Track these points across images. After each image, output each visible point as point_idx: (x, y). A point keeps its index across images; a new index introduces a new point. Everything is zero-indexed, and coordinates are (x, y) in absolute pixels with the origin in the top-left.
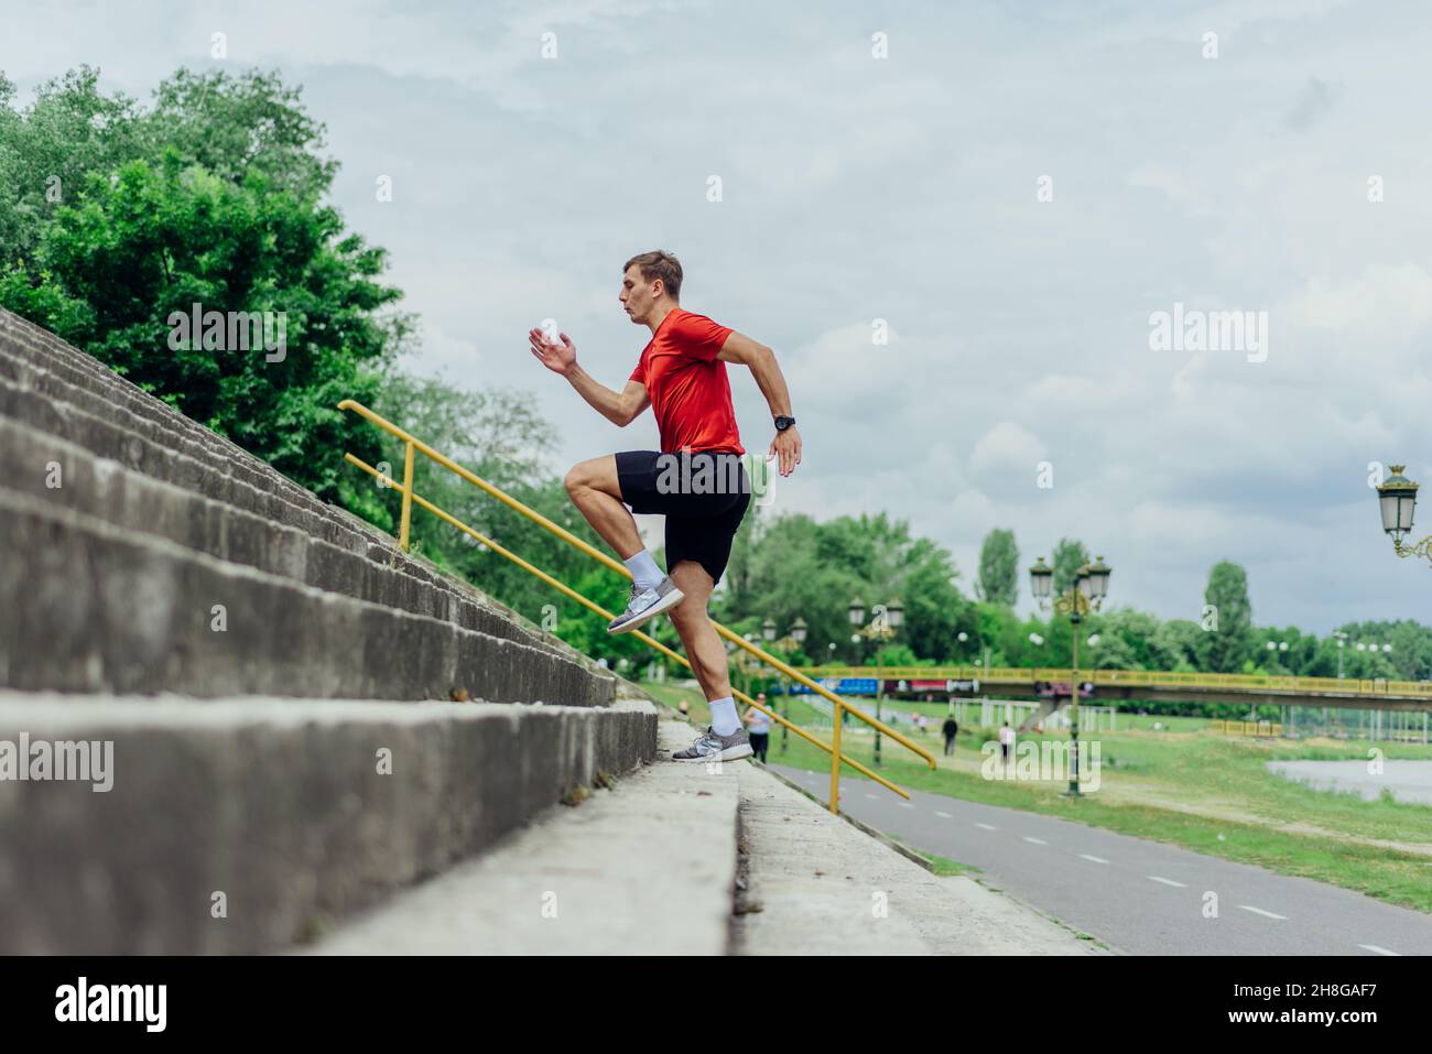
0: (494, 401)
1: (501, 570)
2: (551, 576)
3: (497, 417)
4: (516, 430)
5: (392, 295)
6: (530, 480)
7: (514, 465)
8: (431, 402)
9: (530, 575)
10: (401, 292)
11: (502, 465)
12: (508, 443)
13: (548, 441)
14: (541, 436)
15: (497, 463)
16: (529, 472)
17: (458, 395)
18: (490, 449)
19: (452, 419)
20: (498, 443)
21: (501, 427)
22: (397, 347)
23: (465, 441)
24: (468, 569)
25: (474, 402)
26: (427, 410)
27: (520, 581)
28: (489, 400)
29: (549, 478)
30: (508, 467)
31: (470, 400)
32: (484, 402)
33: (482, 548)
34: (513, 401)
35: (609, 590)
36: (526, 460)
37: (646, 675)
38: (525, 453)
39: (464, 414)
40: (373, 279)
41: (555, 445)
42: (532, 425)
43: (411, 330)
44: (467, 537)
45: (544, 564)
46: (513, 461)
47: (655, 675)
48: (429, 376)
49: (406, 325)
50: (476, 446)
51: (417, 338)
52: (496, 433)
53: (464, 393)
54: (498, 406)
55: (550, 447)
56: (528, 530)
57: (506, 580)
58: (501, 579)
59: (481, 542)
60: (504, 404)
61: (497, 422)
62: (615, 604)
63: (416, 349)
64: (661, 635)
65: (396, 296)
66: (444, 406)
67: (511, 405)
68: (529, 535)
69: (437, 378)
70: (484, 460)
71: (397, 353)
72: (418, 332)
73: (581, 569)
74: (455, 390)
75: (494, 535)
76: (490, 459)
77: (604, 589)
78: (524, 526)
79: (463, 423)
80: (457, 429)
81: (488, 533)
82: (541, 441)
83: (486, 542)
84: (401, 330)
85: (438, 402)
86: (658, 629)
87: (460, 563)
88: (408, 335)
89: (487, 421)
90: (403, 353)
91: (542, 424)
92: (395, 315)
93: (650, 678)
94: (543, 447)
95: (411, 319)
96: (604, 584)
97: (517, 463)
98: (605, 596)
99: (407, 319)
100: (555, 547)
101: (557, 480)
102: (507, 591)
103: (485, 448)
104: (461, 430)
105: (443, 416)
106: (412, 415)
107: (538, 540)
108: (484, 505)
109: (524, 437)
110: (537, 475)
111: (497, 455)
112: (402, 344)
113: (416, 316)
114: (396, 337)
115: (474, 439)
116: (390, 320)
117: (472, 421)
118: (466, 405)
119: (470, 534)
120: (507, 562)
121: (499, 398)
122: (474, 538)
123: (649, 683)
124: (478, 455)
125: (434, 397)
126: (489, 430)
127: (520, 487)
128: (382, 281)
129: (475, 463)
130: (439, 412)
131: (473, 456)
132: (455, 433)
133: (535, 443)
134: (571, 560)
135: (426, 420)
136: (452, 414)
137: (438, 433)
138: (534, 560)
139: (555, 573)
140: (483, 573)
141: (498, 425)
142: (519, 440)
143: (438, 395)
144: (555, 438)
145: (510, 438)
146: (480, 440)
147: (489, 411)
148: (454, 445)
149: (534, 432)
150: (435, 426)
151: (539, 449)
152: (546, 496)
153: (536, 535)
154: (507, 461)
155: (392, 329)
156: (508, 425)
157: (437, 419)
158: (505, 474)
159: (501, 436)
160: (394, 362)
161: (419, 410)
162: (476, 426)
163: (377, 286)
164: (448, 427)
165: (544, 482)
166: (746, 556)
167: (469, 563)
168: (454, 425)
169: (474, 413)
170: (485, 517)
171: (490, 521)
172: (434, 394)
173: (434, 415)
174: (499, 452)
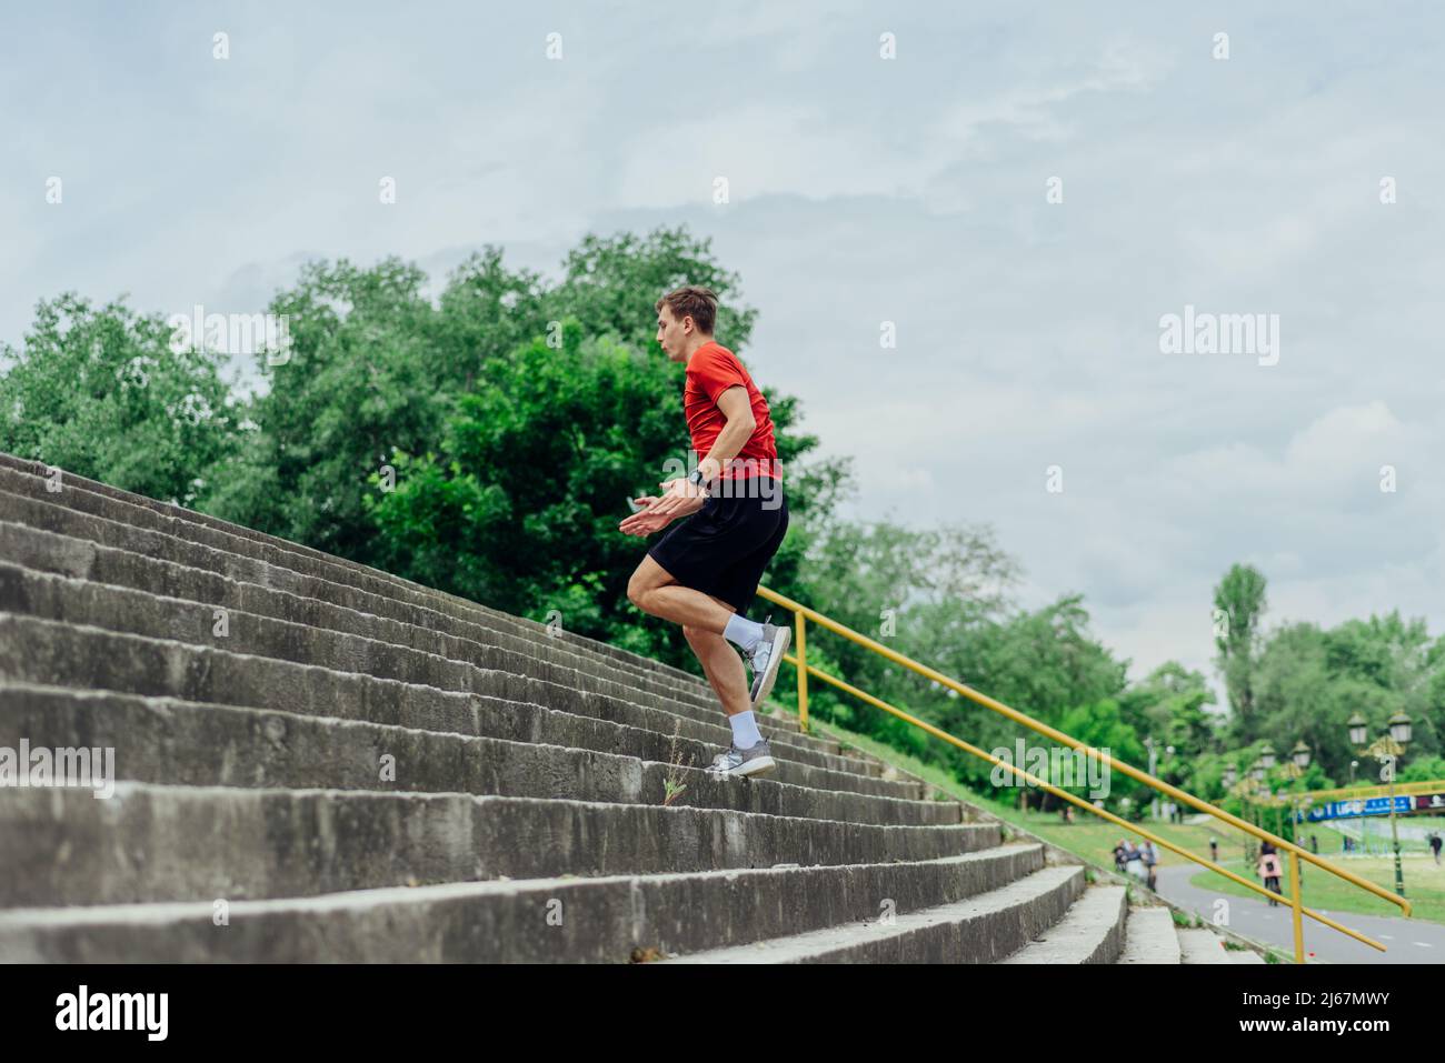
0: (949, 537)
1: (974, 716)
2: (1032, 717)
3: (954, 555)
4: (975, 565)
5: (807, 444)
6: (997, 618)
7: (976, 603)
8: (883, 546)
9: (1006, 718)
10: (815, 438)
11: (964, 605)
12: (968, 580)
13: (1011, 573)
14: (1003, 569)
15: (958, 604)
16: (994, 610)
17: (911, 536)
18: (951, 589)
19: (907, 561)
20: (957, 581)
21: (959, 564)
22: (833, 494)
23: (922, 582)
24: (940, 717)
25: (928, 542)
26: (880, 555)
27: (998, 727)
28: (943, 536)
29: (1016, 613)
30: (971, 606)
31: (923, 538)
32: (938, 540)
33: (953, 694)
34: (968, 535)
35: (1098, 725)
36: (990, 596)
37: (1150, 814)
38: (989, 589)
39: (919, 555)
40: (786, 431)
41: (1018, 577)
42: (991, 558)
43: (847, 475)
44: (935, 685)
45: (1022, 705)
46: (976, 599)
47: (1160, 812)
48: (879, 519)
49: (842, 471)
50: (934, 587)
51: (853, 482)
52: (955, 571)
53: (916, 532)
54: (953, 541)
55: (1013, 580)
56: (999, 671)
57: (982, 726)
58: (976, 726)
59: (951, 688)
60: (960, 539)
61: (954, 558)
62: (1106, 740)
63: (852, 494)
64: (1163, 769)
65: (812, 444)
66: (896, 549)
67: (968, 540)
68: (1001, 677)
69: (885, 521)
70: (945, 601)
71: (833, 501)
72: (853, 477)
73: (1061, 707)
74: (907, 530)
75: (966, 679)
76: (950, 600)
77: (1092, 725)
78: (994, 667)
79: (918, 564)
80: (913, 571)
81: (957, 676)
82: (1004, 574)
83: (956, 687)
84: (836, 476)
85: (890, 545)
86: (1159, 762)
87: (932, 713)
88: (843, 481)
89: (944, 559)
90: (840, 499)
91: (1002, 556)
92: (827, 462)
93: (1155, 816)
94: (1008, 581)
95: (845, 464)
96: (1091, 720)
97: (980, 600)
98: (1093, 732)
99: (840, 464)
100: (1030, 686)
101: (1024, 615)
102: (984, 738)
103: (946, 587)
104: (918, 572)
105: (897, 559)
106: (865, 560)
107: (1011, 680)
108: (949, 649)
109: (985, 573)
110: (1002, 611)
111: (958, 594)
112: (838, 491)
113: (849, 459)
114: (831, 484)
115: (932, 580)
116: (823, 467)
117: (929, 561)
118: (921, 546)
119: (939, 679)
120: (979, 707)
121: (954, 534)
122: (943, 684)
123: (1154, 822)
124: (938, 596)
125: (885, 539)
126: (947, 569)
127: (985, 626)
128: (795, 432)
129: (936, 606)
130: (891, 556)
131: (932, 597)
132: (911, 575)
133: (997, 578)
134: (1048, 698)
135: (879, 566)
136: (906, 556)
137: (893, 578)
138: (1007, 701)
139: (1036, 713)
140: (957, 720)
141: (954, 563)
142: (980, 576)
143: (890, 537)
144: (1018, 570)
145: (970, 574)
146: (938, 580)
147: (944, 549)
148: (911, 589)
149: (994, 566)
150: (890, 570)
151: (1001, 584)
152: (1014, 633)
153: (1008, 676)
154: (969, 599)
155: (826, 477)
156: (966, 562)
157: (892, 563)
158: (970, 614)
159: (961, 574)
160: (832, 511)
161: (871, 555)
162: (933, 566)
163: (792, 438)
164: (904, 569)
165: (1011, 617)
166: (1247, 674)
167: (941, 712)
168: (910, 567)
169: (929, 552)
170: (952, 661)
171: (958, 665)
172: (886, 537)
173: (888, 560)
174: (960, 590)
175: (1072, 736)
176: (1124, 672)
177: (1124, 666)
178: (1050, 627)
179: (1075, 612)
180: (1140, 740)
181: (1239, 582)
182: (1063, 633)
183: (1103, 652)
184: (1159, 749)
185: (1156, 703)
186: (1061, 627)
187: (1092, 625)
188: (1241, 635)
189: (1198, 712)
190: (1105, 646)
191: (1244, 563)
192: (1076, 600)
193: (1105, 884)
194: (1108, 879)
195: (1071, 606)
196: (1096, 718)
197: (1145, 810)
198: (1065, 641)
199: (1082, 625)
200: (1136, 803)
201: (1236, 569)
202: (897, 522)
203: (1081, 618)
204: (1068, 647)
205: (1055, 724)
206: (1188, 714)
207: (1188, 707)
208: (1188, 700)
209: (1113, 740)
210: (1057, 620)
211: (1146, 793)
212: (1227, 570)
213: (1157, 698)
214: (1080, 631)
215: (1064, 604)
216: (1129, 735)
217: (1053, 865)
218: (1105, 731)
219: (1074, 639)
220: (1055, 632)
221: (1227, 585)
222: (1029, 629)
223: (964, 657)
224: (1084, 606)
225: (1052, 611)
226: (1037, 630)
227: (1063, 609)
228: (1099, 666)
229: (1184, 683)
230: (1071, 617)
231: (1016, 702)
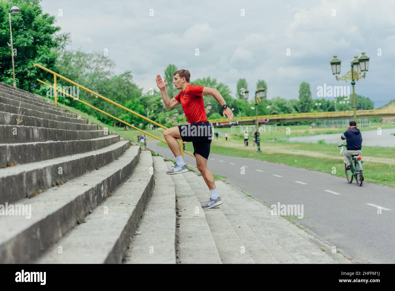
0: (96, 55)
1: (102, 102)
2: (117, 103)
3: (97, 60)
4: (103, 63)
5: (58, 29)
6: (108, 77)
7: (103, 73)
8: (78, 57)
9: (111, 103)
10: (60, 27)
11: (100, 73)
12: (101, 67)
13: (112, 65)
14: (110, 64)
15: (98, 73)
16: (108, 75)
17: (86, 54)
18: (96, 69)
19: (85, 61)
20: (98, 67)
21: (99, 63)
22: (65, 43)
23: (89, 67)
24: (94, 103)
25: (90, 56)
26: (77, 60)
27: (108, 105)
28: (94, 55)
29: (113, 76)
30: (102, 74)
31: (89, 56)
32: (93, 56)
33: (97, 97)
34: (101, 55)
35: (134, 105)
36: (107, 71)
37: (147, 127)
38: (106, 69)
39: (88, 60)
40: (52, 25)
41: (114, 66)
42: (107, 61)
43: (69, 38)
44: (92, 94)
45: (115, 100)
46: (103, 72)
47: (150, 127)
48: (77, 50)
49: (67, 37)
50: (92, 68)
51: (70, 40)
52: (98, 64)
53: (87, 54)
54: (97, 56)
55: (113, 67)
56: (109, 91)
57: (104, 105)
58: (103, 105)
59: (96, 95)
60: (99, 56)
61: (97, 61)
62: (136, 109)
63: (70, 43)
64: (150, 116)
65: (59, 29)
66: (82, 58)
67: (101, 56)
68: (109, 92)
69: (79, 50)
70: (95, 72)
71: (65, 45)
72: (70, 38)
73: (125, 100)
74: (85, 53)
75: (100, 93)
76: (96, 72)
77: (133, 105)
78: (108, 90)
79: (88, 62)
80: (86, 64)
81: (98, 92)
82: (110, 65)
83: (97, 95)
84: (65, 38)
85: (80, 57)
86: (150, 114)
87: (91, 102)
88: (68, 39)
89: (95, 61)
90: (67, 44)
91: (110, 60)
92: (63, 34)
93: (148, 128)
94: (111, 67)
95: (68, 35)
96: (133, 104)
97: (104, 72)
98: (133, 107)
99: (67, 35)
100: (117, 95)
101: (116, 76)
102: (105, 108)
103: (95, 69)
104: (88, 64)
105: (82, 61)
106: (73, 61)
107: (112, 93)
108: (96, 85)
109: (106, 65)
110: (110, 75)
111: (98, 71)
112: (66, 42)
113: (69, 34)
114: (64, 40)
115: (91, 67)
116: (62, 35)
117: (91, 62)
118: (88, 57)
120: (103, 100)
121: (97, 54)
122: (94, 94)
123: (148, 130)
124: (93, 71)
125: (79, 56)
126: (95, 63)
127: (105, 79)
128: (54, 25)
129: (92, 73)
130: (81, 60)
131: (91, 71)
132: (86, 65)
133: (109, 66)
134: (122, 98)
135: (77, 62)
136: (85, 60)
137: (81, 66)
138: (111, 99)
139: (118, 102)
140: (98, 104)
141: (98, 62)
142: (104, 66)
143: (80, 55)
144: (114, 64)
145: (101, 65)
146: (93, 67)
147: (95, 58)
148: (86, 69)
149: (108, 63)
150: (80, 64)
151: (110, 68)
152: (113, 81)
153: (111, 92)
154: (101, 72)
155: (63, 38)
156: (100, 62)
157: (81, 62)
158: (101, 76)
159: (99, 65)
160: (64, 47)
161: (75, 60)
162: (92, 63)
163: (53, 27)
164: (84, 64)
165: (112, 77)
166: (172, 92)
167: (94, 101)
168: (85, 63)
169: (91, 59)
170: (97, 88)
171: (98, 89)
172: (79, 55)
173: (79, 61)
174: (99, 70)
175: (128, 108)
176: (141, 91)
177: (141, 90)
178: (122, 80)
179: (129, 76)
180: (145, 109)
181: (171, 69)
182: (126, 81)
183: (136, 86)
184: (150, 111)
185: (149, 99)
186: (125, 79)
187: (133, 79)
188: (171, 82)
189: (160, 102)
190: (137, 85)
191: (172, 64)
192: (129, 73)
193: (135, 145)
194: (135, 144)
195: (128, 74)
196: (134, 103)
197: (146, 126)
198: (126, 83)
199: (130, 79)
200: (144, 125)
201: (170, 65)
202: (82, 51)
203: (130, 77)
204: (127, 85)
205: (123, 105)
206: (157, 102)
207: (157, 101)
208: (157, 99)
209: (138, 109)
210: (124, 78)
211: (147, 122)
212: (168, 65)
213: (149, 98)
214: (130, 81)
215: (126, 73)
216: (142, 108)
217: (122, 140)
218: (136, 106)
219: (129, 83)
220: (124, 81)
221: (168, 69)
222: (117, 80)
223: (100, 87)
224: (131, 74)
225: (123, 75)
226: (119, 80)
227: (126, 75)
228: (135, 90)
229: (156, 94)
230: (128, 77)
231: (113, 99)
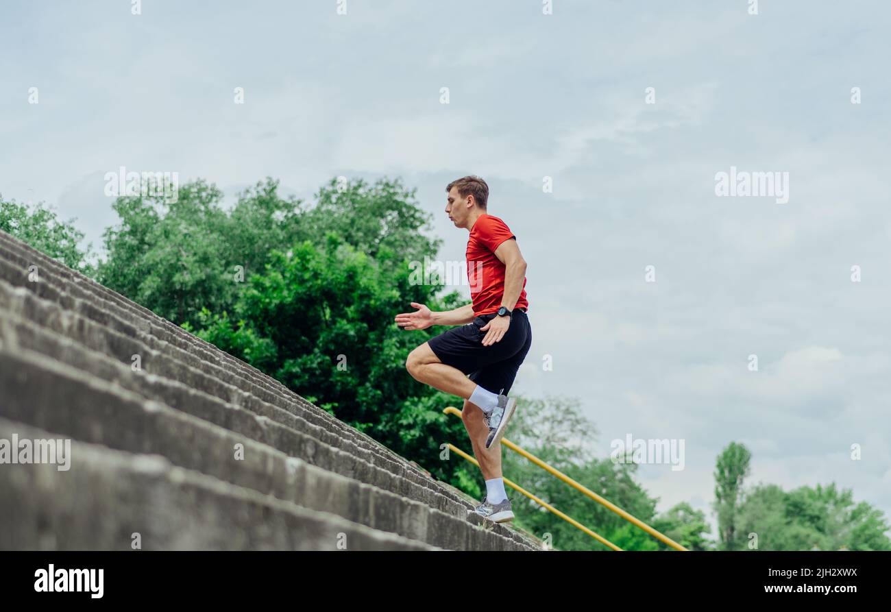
0: (551, 405)
1: (557, 526)
2: (593, 530)
3: (553, 417)
4: (566, 425)
6: (576, 461)
7: (565, 450)
9: (577, 529)
11: (557, 451)
12: (561, 435)
13: (589, 433)
14: (584, 430)
15: (553, 448)
16: (576, 456)
17: (525, 401)
18: (548, 439)
19: (521, 418)
20: (554, 435)
21: (556, 423)
23: (530, 433)
24: (534, 525)
25: (537, 406)
27: (571, 534)
28: (547, 405)
29: (590, 460)
30: (561, 452)
31: (534, 404)
32: (543, 406)
33: (543, 510)
34: (564, 405)
35: (634, 540)
36: (574, 447)
38: (573, 442)
39: (530, 415)
41: (594, 435)
42: (578, 422)
44: (532, 502)
45: (587, 522)
46: (564, 448)
50: (538, 437)
52: (552, 428)
53: (529, 399)
54: (553, 408)
55: (591, 437)
56: (575, 497)
57: (561, 533)
58: (557, 532)
59: (542, 506)
60: (558, 407)
61: (553, 420)
67: (563, 408)
68: (576, 501)
70: (544, 447)
73: (613, 526)
74: (523, 398)
75: (552, 501)
76: (548, 446)
77: (630, 539)
78: (572, 494)
79: (529, 421)
80: (525, 425)
81: (547, 499)
82: (584, 433)
83: (545, 506)
87: (528, 521)
89: (546, 419)
91: (585, 421)
94: (586, 438)
96: (630, 536)
97: (567, 449)
98: (631, 544)
100: (595, 509)
101: (596, 461)
102: (562, 541)
103: (546, 437)
104: (528, 426)
107: (583, 504)
108: (544, 479)
109: (572, 431)
110: (581, 458)
111: (553, 443)
115: (536, 432)
117: (536, 419)
118: (531, 408)
119: (535, 500)
120: (561, 520)
121: (554, 403)
122: (537, 503)
124: (540, 444)
126: (547, 425)
127: (569, 466)
129: (537, 449)
131: (536, 445)
132: (523, 428)
133: (580, 434)
134: (607, 518)
136: (521, 415)
139: (595, 528)
140: (543, 527)
141: (553, 422)
142: (569, 433)
144: (594, 431)
145: (562, 431)
146: (541, 432)
147: (547, 412)
148: (522, 437)
149: (579, 427)
151: (582, 439)
152: (588, 473)
153: (581, 501)
154: (560, 447)
156: (560, 422)
158: (559, 457)
159: (556, 430)
162: (538, 423)
164: (519, 424)
165: (587, 462)
166: (732, 515)
167: (535, 522)
168: (523, 422)
169: (537, 413)
170: (545, 487)
171: (549, 490)
174: (554, 441)
175: (617, 545)
176: (654, 506)
177: (655, 502)
178: (612, 471)
181: (734, 454)
182: (620, 476)
183: (642, 491)
185: (673, 529)
186: (619, 471)
187: (639, 473)
188: (731, 489)
189: (698, 537)
190: (643, 488)
191: (738, 442)
196: (633, 534)
198: (622, 481)
199: (633, 471)
201: (733, 444)
203: (633, 467)
204: (623, 485)
205: (608, 536)
206: (692, 538)
207: (692, 534)
208: (692, 529)
210: (617, 467)
212: (727, 445)
213: (674, 525)
214: (633, 477)
216: (653, 548)
218: (638, 544)
219: (626, 480)
220: (615, 474)
221: (725, 455)
222: (598, 470)
223: (553, 486)
226: (602, 471)
228: (639, 499)
229: (691, 517)
230: (625, 466)
231: (585, 519)
